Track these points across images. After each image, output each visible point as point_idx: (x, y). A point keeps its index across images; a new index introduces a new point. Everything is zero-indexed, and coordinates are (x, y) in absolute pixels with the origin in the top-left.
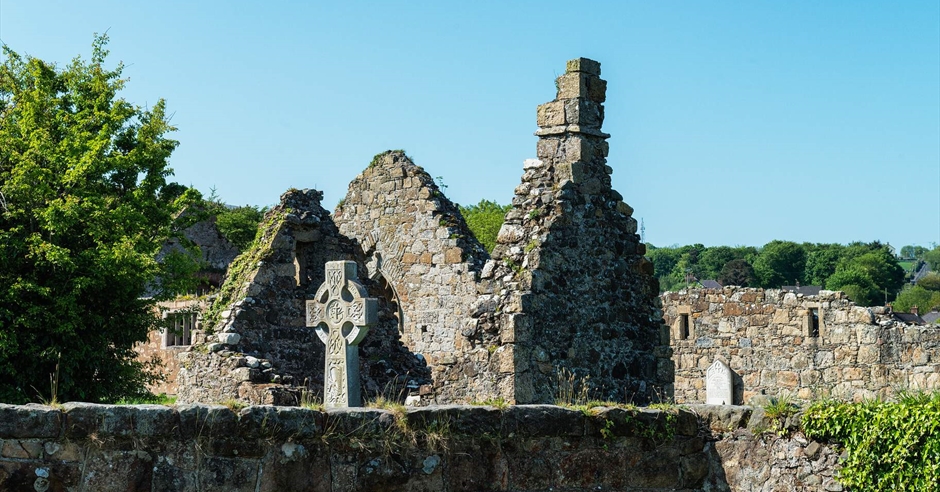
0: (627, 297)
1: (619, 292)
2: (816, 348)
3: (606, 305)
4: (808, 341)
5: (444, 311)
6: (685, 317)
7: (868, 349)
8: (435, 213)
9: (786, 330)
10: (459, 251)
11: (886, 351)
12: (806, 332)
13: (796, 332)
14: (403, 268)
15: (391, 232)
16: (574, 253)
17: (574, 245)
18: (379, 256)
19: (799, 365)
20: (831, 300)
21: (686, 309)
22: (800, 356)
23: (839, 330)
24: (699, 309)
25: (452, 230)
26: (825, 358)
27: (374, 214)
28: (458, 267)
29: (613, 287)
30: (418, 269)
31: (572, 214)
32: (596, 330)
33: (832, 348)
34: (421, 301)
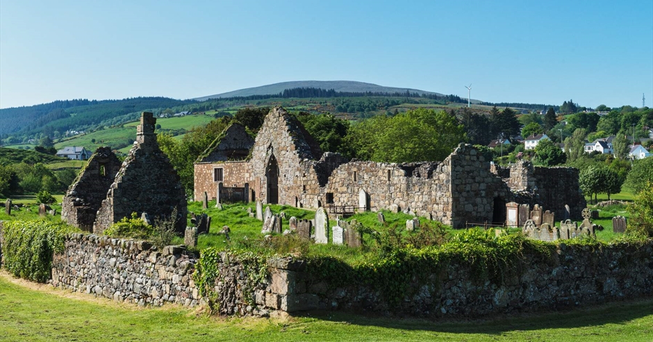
0: (165, 181)
1: (161, 180)
2: (389, 185)
3: (155, 184)
4: (388, 182)
5: (290, 169)
6: (355, 172)
7: (404, 186)
8: (288, 131)
9: (382, 178)
10: (294, 145)
11: (408, 187)
12: (387, 179)
13: (385, 179)
14: (279, 153)
15: (276, 138)
16: (141, 170)
17: (140, 167)
18: (272, 147)
19: (385, 192)
20: (394, 167)
21: (355, 169)
22: (386, 188)
23: (396, 178)
24: (359, 170)
25: (293, 137)
26: (392, 188)
27: (271, 131)
28: (294, 152)
29: (158, 179)
30: (283, 152)
31: (139, 158)
32: (151, 192)
33: (394, 185)
34: (284, 165)
